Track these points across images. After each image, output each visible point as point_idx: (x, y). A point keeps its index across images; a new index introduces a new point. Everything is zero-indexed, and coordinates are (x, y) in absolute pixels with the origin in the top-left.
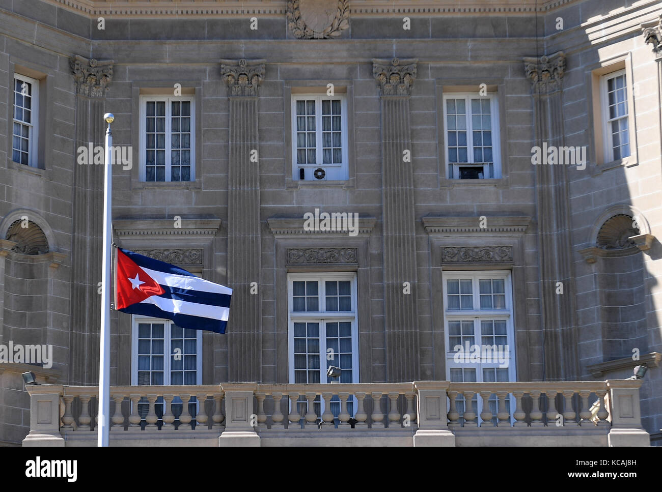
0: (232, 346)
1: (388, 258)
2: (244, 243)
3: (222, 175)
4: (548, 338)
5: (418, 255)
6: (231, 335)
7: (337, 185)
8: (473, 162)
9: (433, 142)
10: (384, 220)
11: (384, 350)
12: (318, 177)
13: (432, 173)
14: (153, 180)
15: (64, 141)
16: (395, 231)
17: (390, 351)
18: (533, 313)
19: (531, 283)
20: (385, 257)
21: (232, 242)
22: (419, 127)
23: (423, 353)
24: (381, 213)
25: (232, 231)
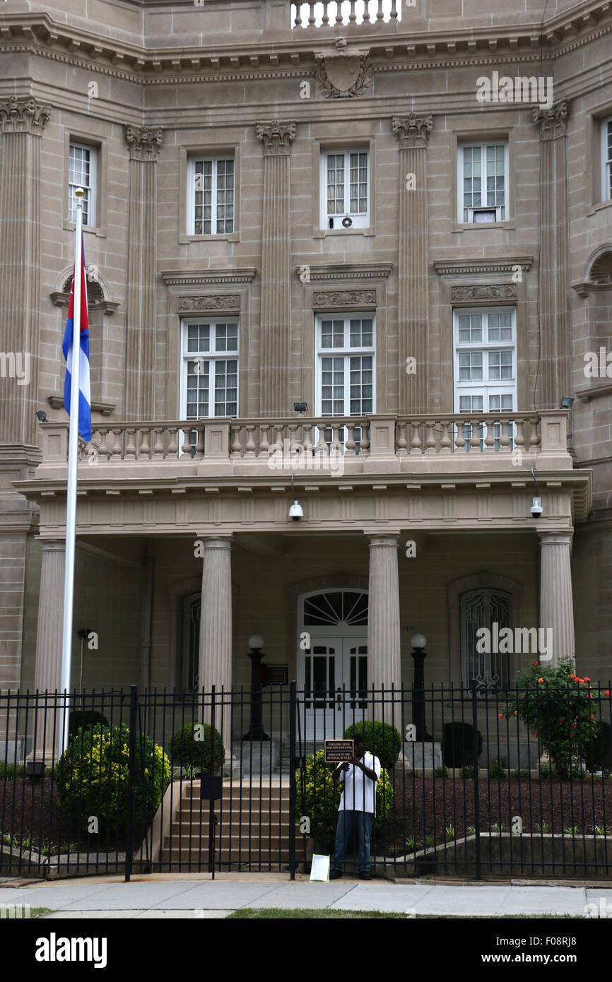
0: (263, 380)
1: (402, 299)
2: (276, 288)
3: (258, 227)
4: (547, 367)
5: (430, 294)
6: (263, 370)
7: (359, 234)
8: (486, 206)
9: (448, 190)
10: (400, 264)
11: (398, 381)
12: (346, 226)
13: (445, 218)
14: (201, 233)
15: (118, 201)
16: (410, 274)
17: (402, 381)
18: (533, 345)
19: (533, 317)
20: (400, 298)
21: (265, 288)
22: (434, 176)
23: (432, 383)
24: (398, 258)
25: (265, 278)
